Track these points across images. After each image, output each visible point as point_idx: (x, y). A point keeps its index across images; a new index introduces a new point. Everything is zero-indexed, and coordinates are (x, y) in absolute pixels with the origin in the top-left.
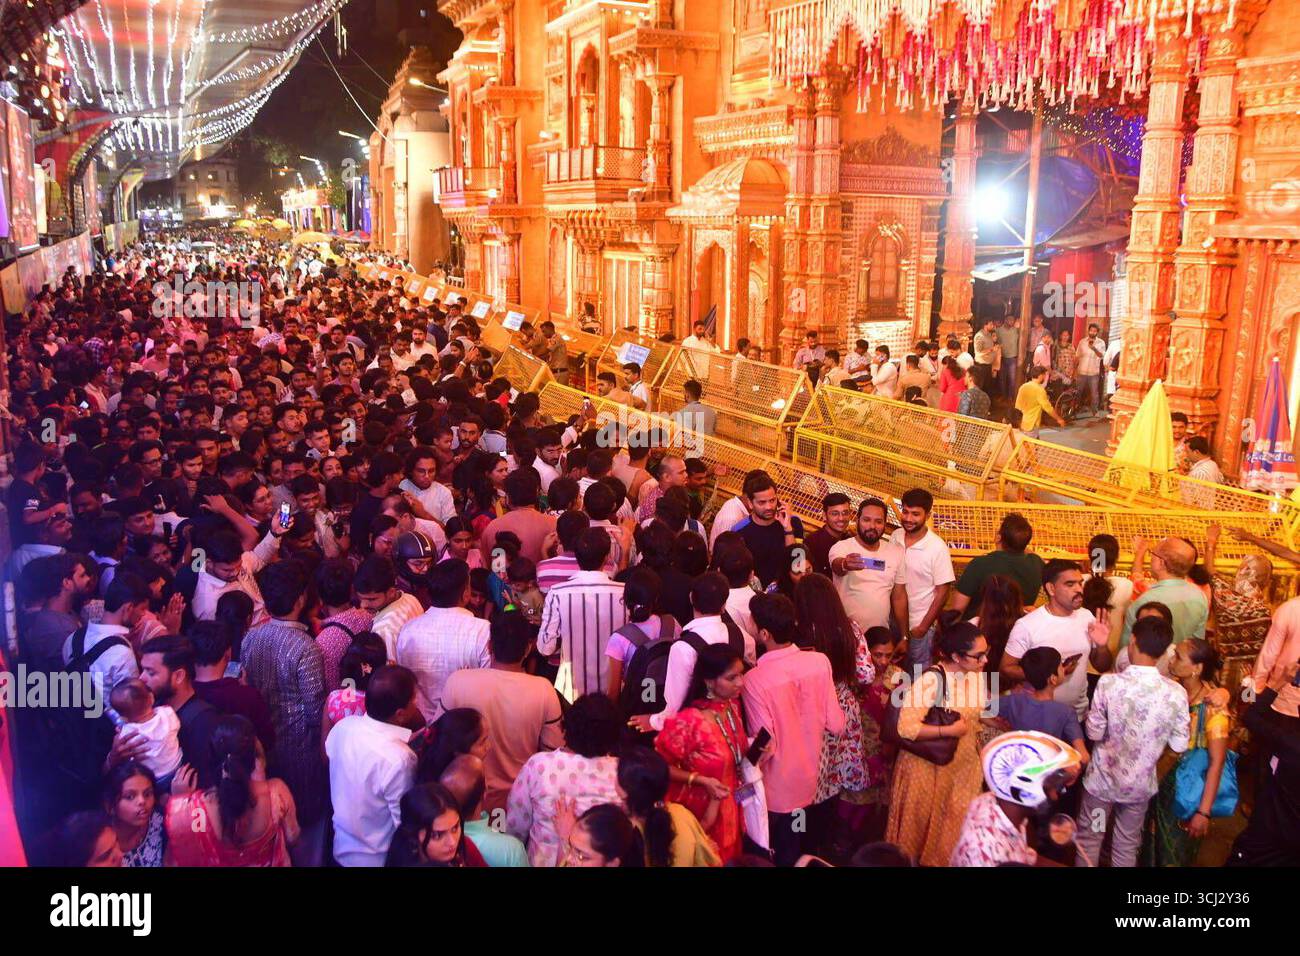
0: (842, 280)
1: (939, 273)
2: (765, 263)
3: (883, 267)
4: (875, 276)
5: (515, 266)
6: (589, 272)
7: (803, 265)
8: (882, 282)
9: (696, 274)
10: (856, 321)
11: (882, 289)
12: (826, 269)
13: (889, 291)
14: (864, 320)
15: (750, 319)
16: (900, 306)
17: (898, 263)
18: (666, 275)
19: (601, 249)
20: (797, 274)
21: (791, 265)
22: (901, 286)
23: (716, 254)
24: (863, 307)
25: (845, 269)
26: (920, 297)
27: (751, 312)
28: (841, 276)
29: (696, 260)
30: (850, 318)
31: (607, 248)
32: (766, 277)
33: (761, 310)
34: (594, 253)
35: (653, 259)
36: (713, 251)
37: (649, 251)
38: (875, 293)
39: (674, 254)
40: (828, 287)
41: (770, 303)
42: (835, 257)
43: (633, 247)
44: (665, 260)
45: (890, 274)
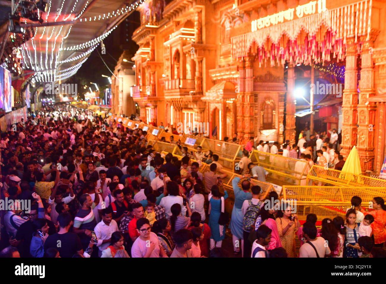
0: (255, 117)
1: (285, 115)
2: (232, 113)
3: (268, 113)
4: (265, 116)
5: (155, 115)
6: (178, 117)
7: (243, 113)
8: (267, 118)
9: (211, 117)
10: (260, 130)
11: (267, 120)
12: (250, 114)
13: (270, 120)
14: (262, 130)
15: (227, 130)
16: (273, 125)
17: (272, 112)
18: (201, 117)
19: (182, 109)
20: (241, 116)
21: (239, 114)
22: (273, 119)
23: (216, 111)
24: (262, 125)
25: (256, 114)
26: (279, 122)
27: (227, 129)
28: (255, 116)
29: (211, 113)
30: (258, 129)
31: (183, 109)
32: (232, 117)
33: (231, 127)
34: (179, 111)
35: (197, 112)
36: (216, 110)
37: (196, 110)
38: (265, 121)
39: (204, 111)
40: (251, 120)
41: (234, 125)
42: (253, 111)
43: (191, 109)
44: (201, 113)
45: (270, 116)
